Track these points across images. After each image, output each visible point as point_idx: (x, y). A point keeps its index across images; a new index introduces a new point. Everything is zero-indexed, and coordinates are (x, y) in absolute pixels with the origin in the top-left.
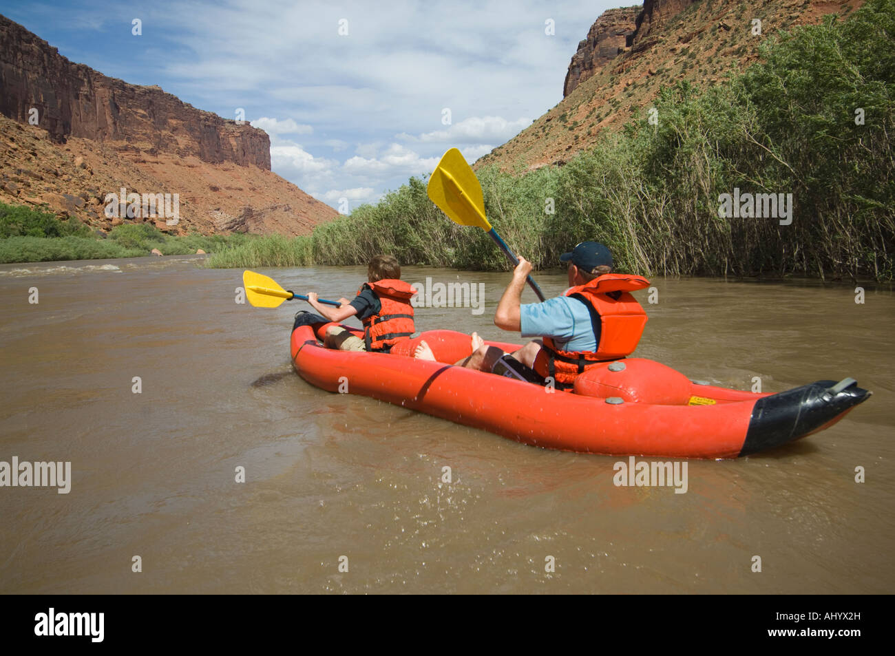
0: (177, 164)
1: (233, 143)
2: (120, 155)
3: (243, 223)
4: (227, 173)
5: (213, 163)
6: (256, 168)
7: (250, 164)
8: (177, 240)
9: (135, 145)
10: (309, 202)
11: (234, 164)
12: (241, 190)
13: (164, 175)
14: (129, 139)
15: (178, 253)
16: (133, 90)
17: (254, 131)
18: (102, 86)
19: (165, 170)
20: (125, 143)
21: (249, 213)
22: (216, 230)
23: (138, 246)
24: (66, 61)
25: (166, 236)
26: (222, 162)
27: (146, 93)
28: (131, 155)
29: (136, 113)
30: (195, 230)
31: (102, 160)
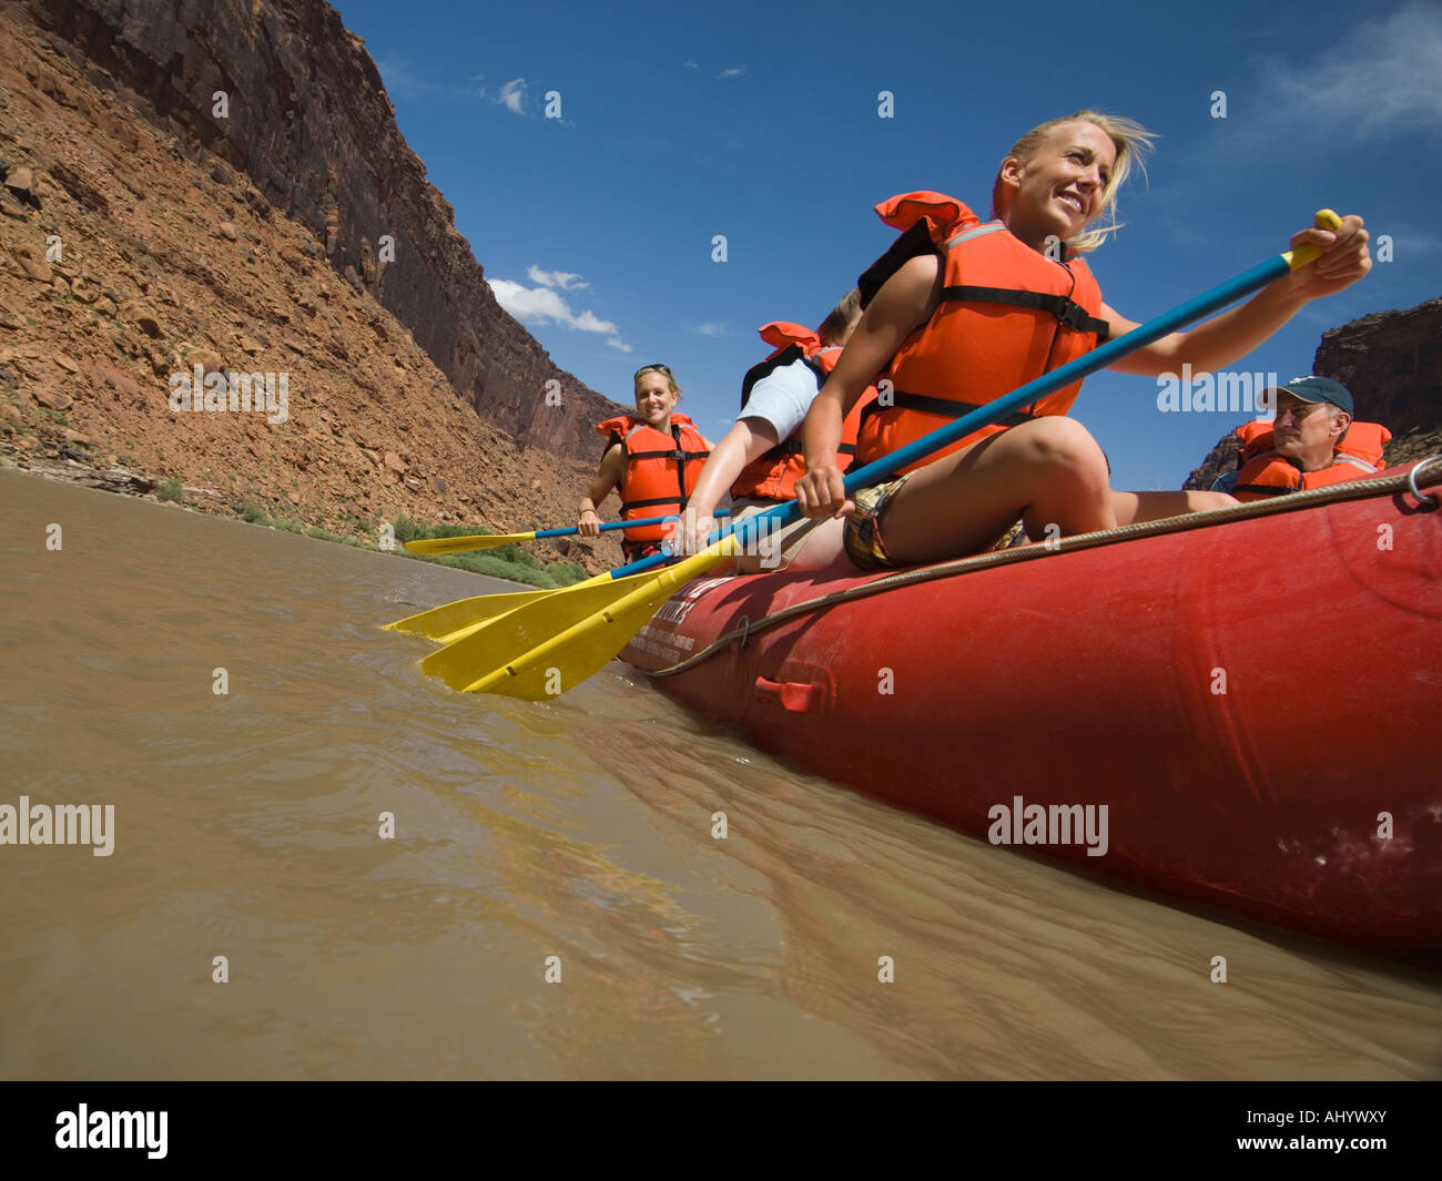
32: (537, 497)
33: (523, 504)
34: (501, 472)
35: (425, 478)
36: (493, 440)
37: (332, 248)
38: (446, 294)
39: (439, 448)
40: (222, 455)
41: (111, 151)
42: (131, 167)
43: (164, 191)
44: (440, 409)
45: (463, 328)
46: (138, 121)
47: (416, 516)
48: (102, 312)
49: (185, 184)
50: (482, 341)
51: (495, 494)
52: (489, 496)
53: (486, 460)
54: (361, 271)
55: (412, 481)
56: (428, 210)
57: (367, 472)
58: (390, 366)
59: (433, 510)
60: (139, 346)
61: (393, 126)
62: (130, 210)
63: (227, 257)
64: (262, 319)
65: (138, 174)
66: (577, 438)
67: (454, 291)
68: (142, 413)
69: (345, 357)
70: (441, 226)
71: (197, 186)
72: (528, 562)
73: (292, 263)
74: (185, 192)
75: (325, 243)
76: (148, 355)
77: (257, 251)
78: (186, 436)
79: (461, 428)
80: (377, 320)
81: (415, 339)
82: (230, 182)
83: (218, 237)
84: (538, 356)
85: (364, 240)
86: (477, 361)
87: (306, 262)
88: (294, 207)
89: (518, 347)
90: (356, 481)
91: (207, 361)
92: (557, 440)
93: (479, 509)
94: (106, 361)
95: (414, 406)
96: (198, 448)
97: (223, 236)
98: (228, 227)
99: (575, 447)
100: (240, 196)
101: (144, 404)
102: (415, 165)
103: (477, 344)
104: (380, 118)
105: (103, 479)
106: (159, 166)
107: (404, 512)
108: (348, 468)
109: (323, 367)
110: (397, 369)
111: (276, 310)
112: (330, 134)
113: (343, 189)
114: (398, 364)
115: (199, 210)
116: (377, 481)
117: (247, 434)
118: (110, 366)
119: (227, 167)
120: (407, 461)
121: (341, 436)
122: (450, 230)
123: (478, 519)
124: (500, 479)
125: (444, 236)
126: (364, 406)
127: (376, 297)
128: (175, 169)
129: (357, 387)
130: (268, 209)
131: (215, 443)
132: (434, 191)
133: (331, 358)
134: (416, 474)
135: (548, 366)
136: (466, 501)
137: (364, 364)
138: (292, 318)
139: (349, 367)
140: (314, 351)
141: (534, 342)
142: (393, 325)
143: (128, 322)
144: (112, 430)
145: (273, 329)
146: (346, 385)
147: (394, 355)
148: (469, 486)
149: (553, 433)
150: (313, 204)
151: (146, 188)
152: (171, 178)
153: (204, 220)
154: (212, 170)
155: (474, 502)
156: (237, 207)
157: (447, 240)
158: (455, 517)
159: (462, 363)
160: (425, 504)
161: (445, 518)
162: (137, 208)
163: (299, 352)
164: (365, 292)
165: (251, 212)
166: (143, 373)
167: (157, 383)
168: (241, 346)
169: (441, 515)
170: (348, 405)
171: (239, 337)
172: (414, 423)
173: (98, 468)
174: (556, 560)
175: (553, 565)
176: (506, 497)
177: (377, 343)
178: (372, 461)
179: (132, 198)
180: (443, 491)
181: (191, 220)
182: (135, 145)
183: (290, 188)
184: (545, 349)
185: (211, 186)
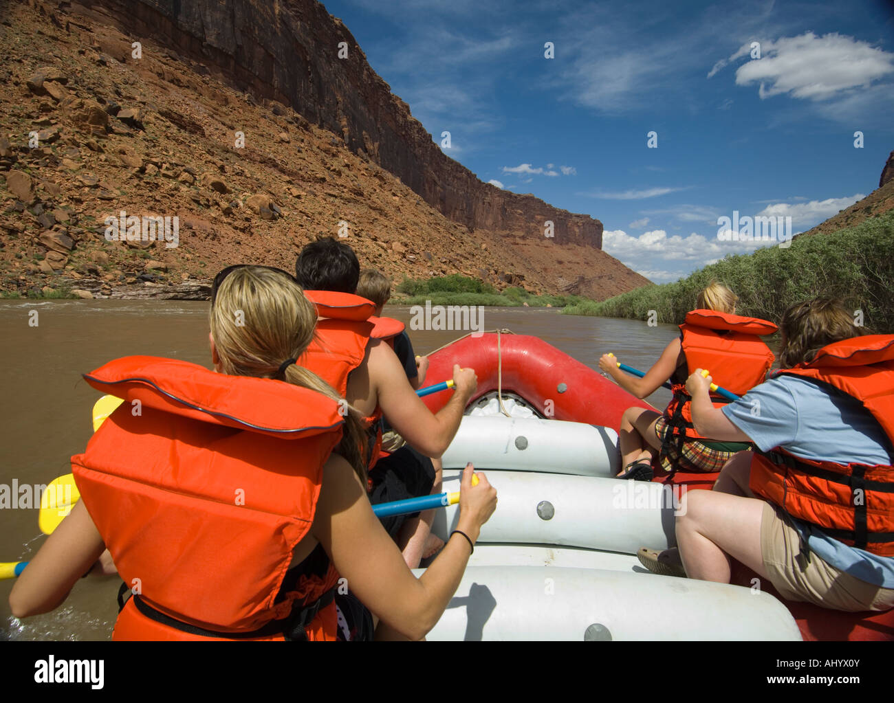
0: (538, 245)
1: (577, 230)
2: (504, 239)
3: (577, 287)
4: (570, 251)
5: (561, 244)
6: (591, 248)
7: (587, 246)
8: (536, 298)
9: (513, 233)
10: (628, 274)
11: (575, 245)
12: (578, 263)
13: (529, 253)
14: (510, 230)
15: (536, 306)
16: (516, 197)
17: (592, 222)
18: (499, 196)
19: (530, 249)
20: (508, 232)
21: (582, 279)
22: (558, 291)
23: (516, 300)
24: (480, 181)
25: (531, 295)
26: (567, 244)
27: (523, 199)
28: (509, 240)
29: (516, 212)
30: (546, 291)
31: (494, 243)
32: (486, 253)
33: (479, 259)
34: (463, 243)
35: (418, 253)
36: (455, 227)
37: (347, 141)
38: (415, 154)
39: (425, 235)
40: (276, 260)
41: (211, 106)
42: (225, 113)
43: (245, 123)
44: (422, 215)
45: (428, 172)
46: (226, 89)
47: (416, 277)
48: (184, 182)
49: (256, 117)
50: (439, 177)
51: (462, 256)
52: (459, 258)
53: (453, 238)
54: (366, 150)
55: (411, 257)
56: (395, 109)
57: (380, 255)
58: (389, 197)
59: (426, 271)
60: (210, 199)
61: (367, 64)
62: (224, 134)
63: (286, 152)
64: (310, 182)
65: (229, 117)
66: (500, 218)
67: (419, 151)
68: (215, 242)
69: (362, 195)
70: (404, 116)
71: (264, 117)
72: (490, 291)
73: (327, 151)
74: (258, 122)
75: (343, 138)
76: (217, 204)
77: (302, 145)
78: (249, 252)
79: (436, 224)
80: (378, 173)
81: (402, 181)
82: (283, 114)
83: (280, 142)
84: (470, 178)
85: (364, 132)
86: (438, 188)
87: (334, 150)
88: (322, 121)
89: (459, 175)
90: (374, 262)
91: (259, 201)
92: (489, 222)
93: (454, 265)
94: (186, 212)
95: (407, 215)
96: (259, 259)
97: (282, 141)
98: (284, 135)
99: (500, 223)
100: (290, 120)
101: (216, 235)
102: (383, 84)
103: (436, 178)
104: (358, 61)
105: (175, 291)
106: (241, 111)
107: (408, 276)
108: (367, 255)
109: (349, 202)
110: (394, 198)
111: (317, 175)
112: (333, 76)
113: (346, 105)
114: (394, 195)
115: (267, 130)
116: (388, 260)
117: (294, 244)
118: (189, 215)
119: (280, 106)
120: (406, 245)
121: (360, 236)
122: (409, 118)
123: (454, 272)
124: (463, 247)
125: (406, 122)
126: (376, 219)
127: (377, 163)
128: (250, 110)
129: (371, 211)
130: (307, 125)
131: (271, 253)
132: (397, 98)
133: (353, 196)
134: (413, 252)
135: (477, 182)
136: (445, 262)
137: (374, 197)
138: (328, 179)
139: (365, 200)
140: (343, 194)
141: (467, 171)
142: (388, 175)
143: (203, 186)
144: (188, 255)
145: (317, 186)
146: (365, 209)
147: (391, 190)
148: (446, 254)
149: (486, 219)
150: (332, 117)
151: (235, 123)
152: (248, 115)
153: (270, 135)
154: (272, 109)
155: (450, 262)
156: (290, 126)
157: (409, 124)
158: (441, 273)
159: (431, 192)
160: (421, 268)
161: (434, 275)
162: (228, 133)
163: (334, 196)
164: (370, 161)
165: (298, 127)
166: (213, 215)
167: (226, 221)
168: (291, 194)
169: (431, 273)
170: (366, 221)
171: (289, 189)
172: (408, 224)
173: (170, 285)
174: (505, 287)
175: (505, 290)
176: (469, 256)
177: (380, 186)
178: (383, 248)
179: (225, 128)
180: (430, 259)
181: (262, 136)
182: (226, 101)
183: (318, 111)
184: (473, 173)
185: (272, 117)
